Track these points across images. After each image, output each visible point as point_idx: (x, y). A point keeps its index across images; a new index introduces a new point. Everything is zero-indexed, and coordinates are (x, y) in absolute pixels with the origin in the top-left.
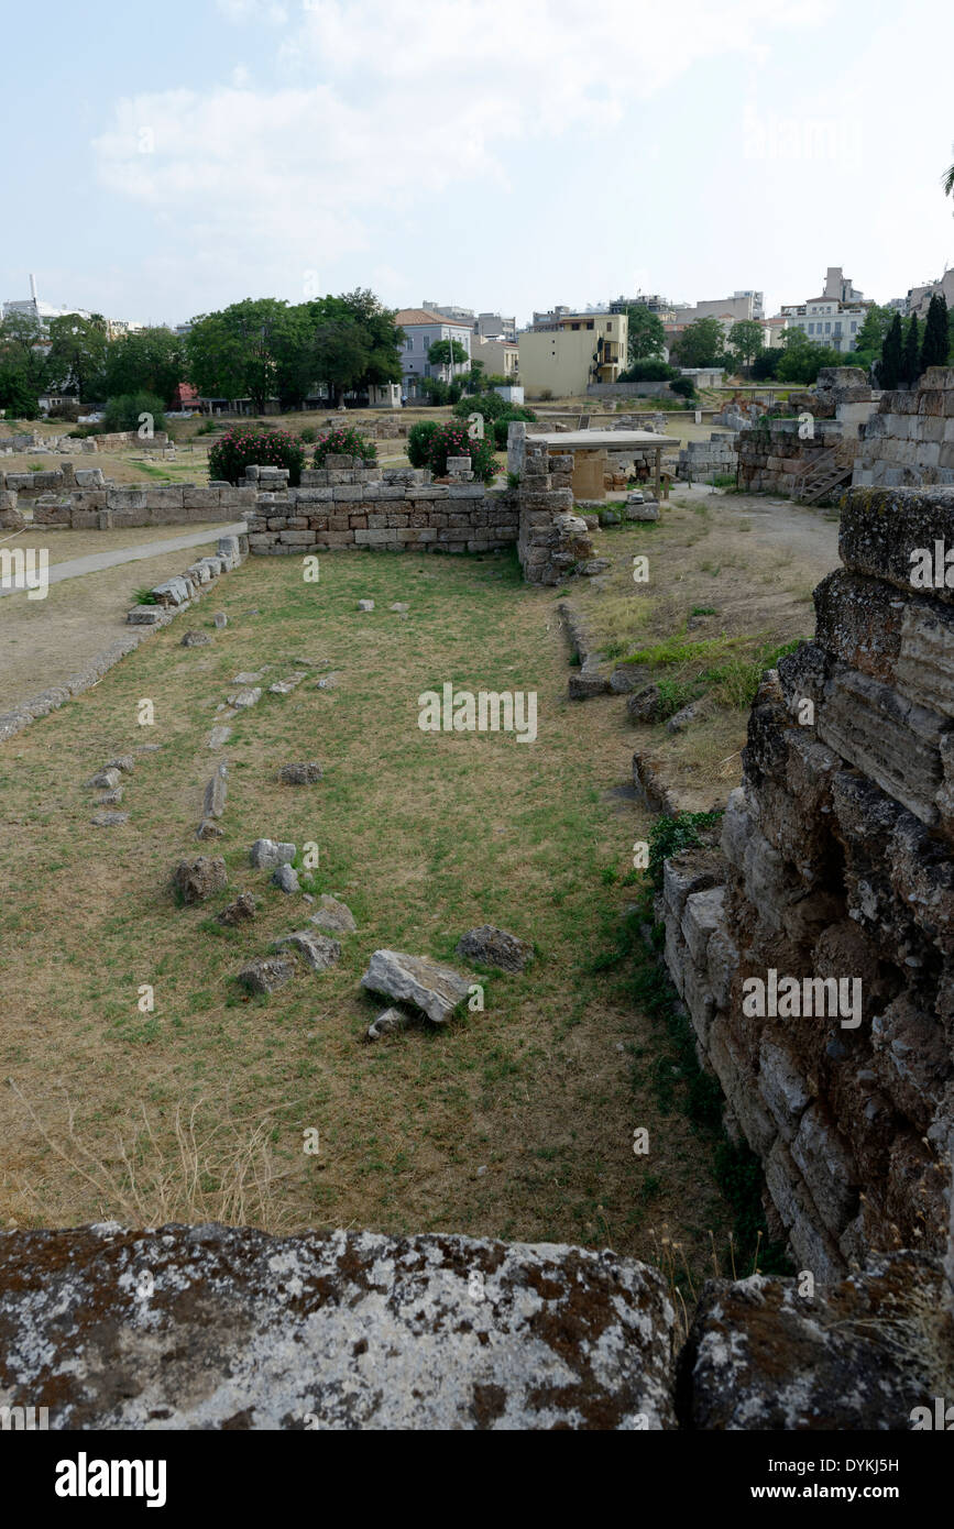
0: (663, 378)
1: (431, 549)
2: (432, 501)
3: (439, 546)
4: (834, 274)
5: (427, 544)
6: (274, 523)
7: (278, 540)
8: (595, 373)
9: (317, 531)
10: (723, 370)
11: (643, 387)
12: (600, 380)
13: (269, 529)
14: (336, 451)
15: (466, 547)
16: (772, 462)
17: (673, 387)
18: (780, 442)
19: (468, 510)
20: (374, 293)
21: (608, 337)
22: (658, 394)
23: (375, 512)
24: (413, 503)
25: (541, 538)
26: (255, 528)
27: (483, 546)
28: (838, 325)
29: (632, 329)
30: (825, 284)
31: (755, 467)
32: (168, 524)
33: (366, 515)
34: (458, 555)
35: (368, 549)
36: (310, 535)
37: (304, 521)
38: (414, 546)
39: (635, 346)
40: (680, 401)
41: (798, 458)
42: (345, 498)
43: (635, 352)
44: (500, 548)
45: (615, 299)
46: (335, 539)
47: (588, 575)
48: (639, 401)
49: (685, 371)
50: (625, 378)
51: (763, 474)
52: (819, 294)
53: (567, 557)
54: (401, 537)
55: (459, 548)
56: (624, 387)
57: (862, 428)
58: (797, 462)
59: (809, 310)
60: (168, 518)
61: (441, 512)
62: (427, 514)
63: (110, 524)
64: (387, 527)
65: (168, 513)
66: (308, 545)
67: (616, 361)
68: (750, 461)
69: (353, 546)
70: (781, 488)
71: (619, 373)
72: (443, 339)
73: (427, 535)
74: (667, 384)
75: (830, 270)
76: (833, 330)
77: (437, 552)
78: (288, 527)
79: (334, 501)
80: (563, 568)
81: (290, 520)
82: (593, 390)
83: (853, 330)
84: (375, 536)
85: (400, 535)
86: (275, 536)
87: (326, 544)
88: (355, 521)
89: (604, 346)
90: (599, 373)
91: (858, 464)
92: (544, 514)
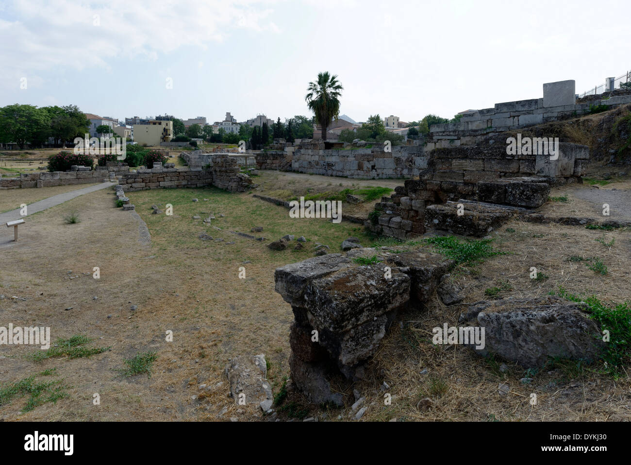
0: (187, 141)
1: (185, 187)
2: (186, 172)
3: (188, 186)
4: (228, 114)
5: (184, 185)
6: (129, 181)
7: (131, 187)
8: (163, 139)
9: (146, 183)
10: (202, 139)
11: (180, 143)
12: (164, 141)
13: (127, 183)
14: (109, 160)
15: (197, 186)
16: (268, 161)
17: (190, 144)
18: (271, 156)
19: (197, 175)
20: (78, 107)
21: (167, 128)
22: (185, 146)
23: (167, 176)
24: (179, 173)
25: (235, 180)
26: (122, 183)
27: (202, 185)
28: (232, 128)
29: (174, 126)
30: (226, 117)
31: (263, 163)
32: (69, 184)
33: (164, 177)
34: (193, 188)
35: (164, 188)
36: (143, 184)
37: (141, 180)
38: (180, 186)
39: (175, 131)
40: (193, 148)
41: (277, 160)
42: (156, 172)
43: (175, 133)
44: (207, 185)
45: (158, 116)
46: (152, 185)
47: (254, 188)
48: (179, 148)
49: (193, 139)
50: (173, 140)
51: (266, 164)
52: (225, 120)
53: (246, 184)
54: (175, 184)
55: (195, 186)
56: (174, 143)
57: (293, 153)
58: (278, 161)
59: (223, 124)
60: (70, 182)
61: (189, 176)
62: (184, 176)
63: (42, 185)
64: (171, 181)
65: (69, 181)
66: (143, 188)
67: (170, 135)
68: (261, 161)
69: (159, 187)
70: (273, 168)
71: (171, 139)
72: (103, 125)
73: (184, 183)
74: (188, 143)
75: (227, 113)
76: (231, 129)
77: (188, 188)
78: (135, 182)
79: (153, 173)
80: (246, 187)
81: (136, 180)
82: (162, 144)
83: (237, 130)
84: (167, 184)
85: (176, 183)
86: (130, 185)
87: (149, 187)
88: (160, 179)
89: (165, 130)
90: (164, 138)
91: (293, 161)
92: (233, 173)
